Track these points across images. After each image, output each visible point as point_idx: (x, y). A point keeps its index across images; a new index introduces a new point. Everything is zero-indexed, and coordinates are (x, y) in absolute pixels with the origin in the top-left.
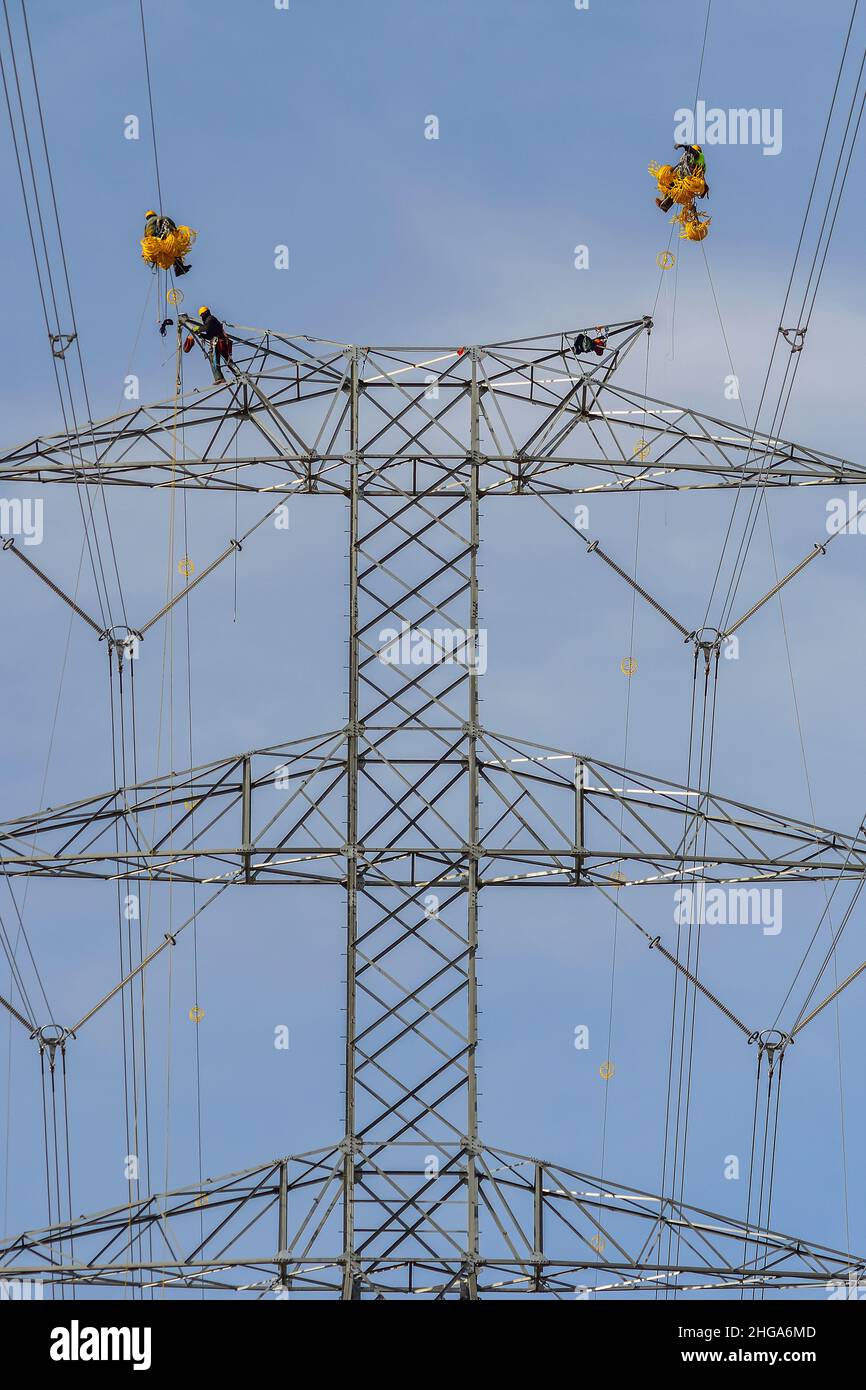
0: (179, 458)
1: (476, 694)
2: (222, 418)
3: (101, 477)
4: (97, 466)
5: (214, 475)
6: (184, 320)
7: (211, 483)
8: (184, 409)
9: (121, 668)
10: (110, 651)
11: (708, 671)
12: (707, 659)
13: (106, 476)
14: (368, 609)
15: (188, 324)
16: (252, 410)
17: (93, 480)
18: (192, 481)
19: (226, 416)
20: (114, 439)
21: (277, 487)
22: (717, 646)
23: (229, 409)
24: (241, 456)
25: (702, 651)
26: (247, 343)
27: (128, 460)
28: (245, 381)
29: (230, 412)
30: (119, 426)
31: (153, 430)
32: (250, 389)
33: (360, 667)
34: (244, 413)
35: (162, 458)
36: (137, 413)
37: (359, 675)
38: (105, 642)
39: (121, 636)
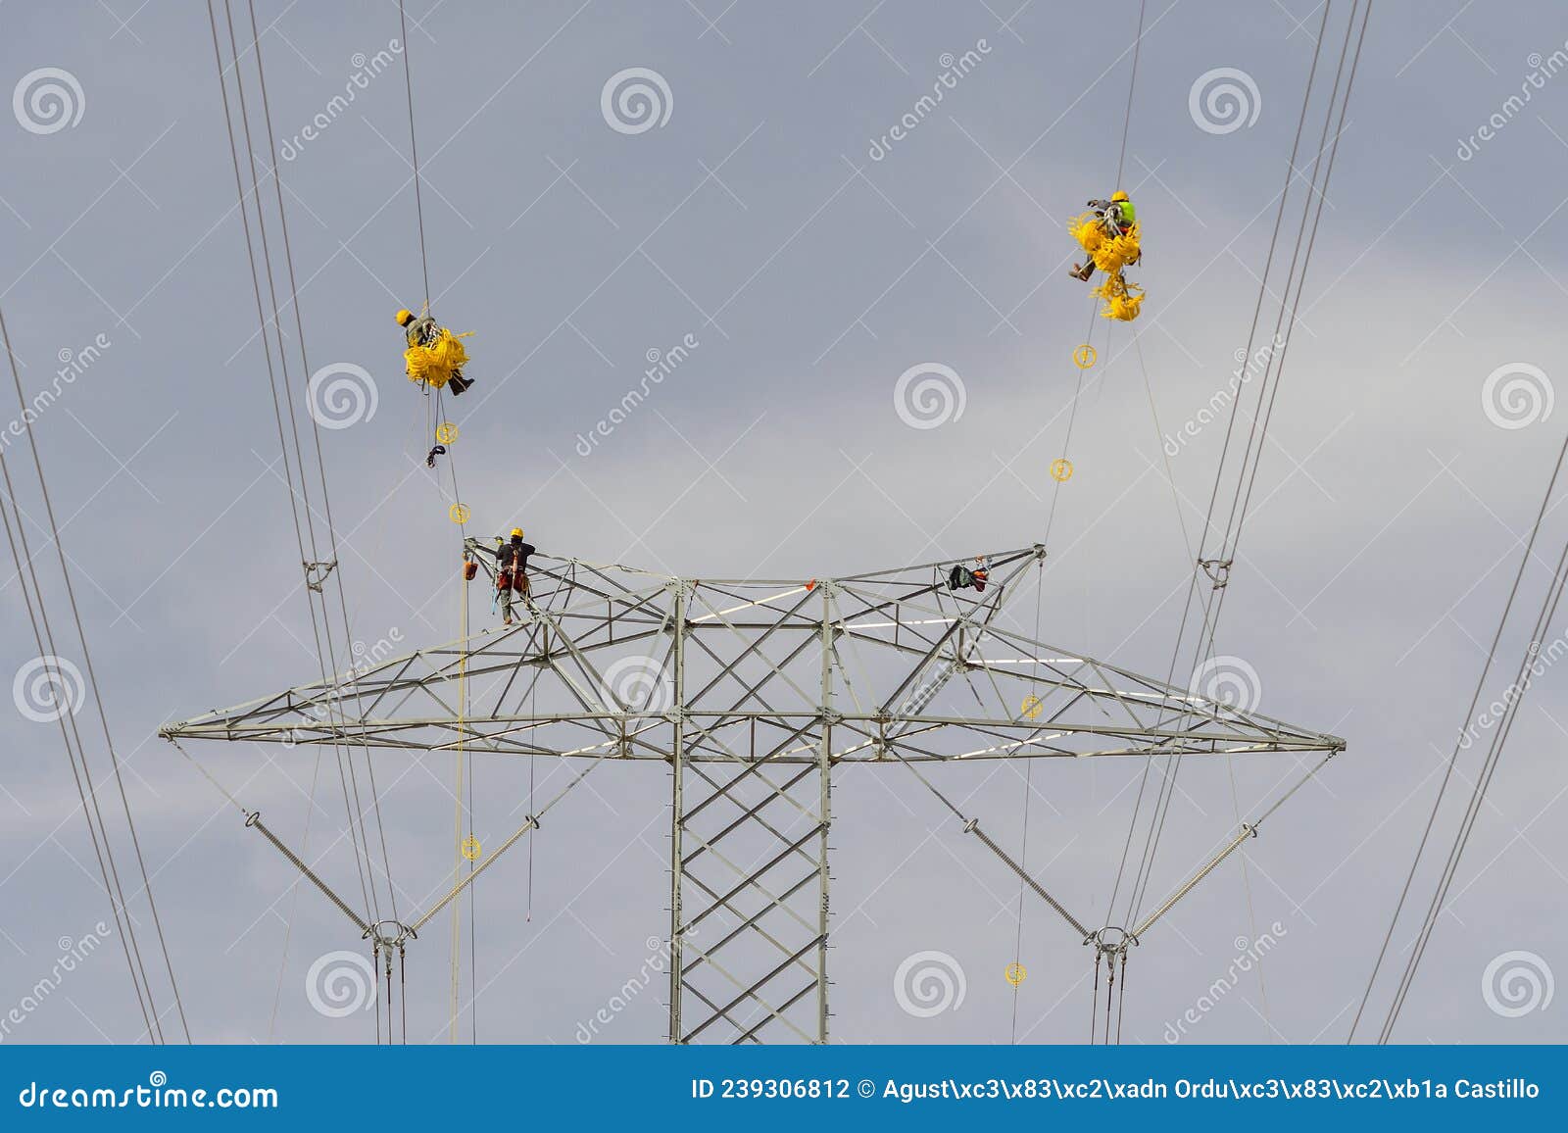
0: (463, 715)
1: (827, 1006)
2: (518, 665)
3: (365, 737)
4: (363, 723)
5: (507, 736)
6: (471, 545)
7: (502, 746)
8: (471, 655)
9: (389, 973)
10: (376, 951)
11: (1112, 979)
12: (1111, 965)
13: (373, 735)
15: (478, 551)
16: (552, 655)
17: (358, 741)
18: (478, 743)
19: (523, 663)
20: (383, 691)
21: (583, 750)
22: (1123, 950)
23: (525, 654)
24: (538, 713)
25: (1104, 956)
26: (547, 573)
27: (398, 718)
28: (545, 621)
29: (527, 658)
30: (390, 675)
31: (432, 680)
32: (551, 631)
33: (683, 972)
34: (544, 659)
35: (444, 716)
36: (413, 659)
37: (683, 983)
38: (371, 940)
39: (389, 932)
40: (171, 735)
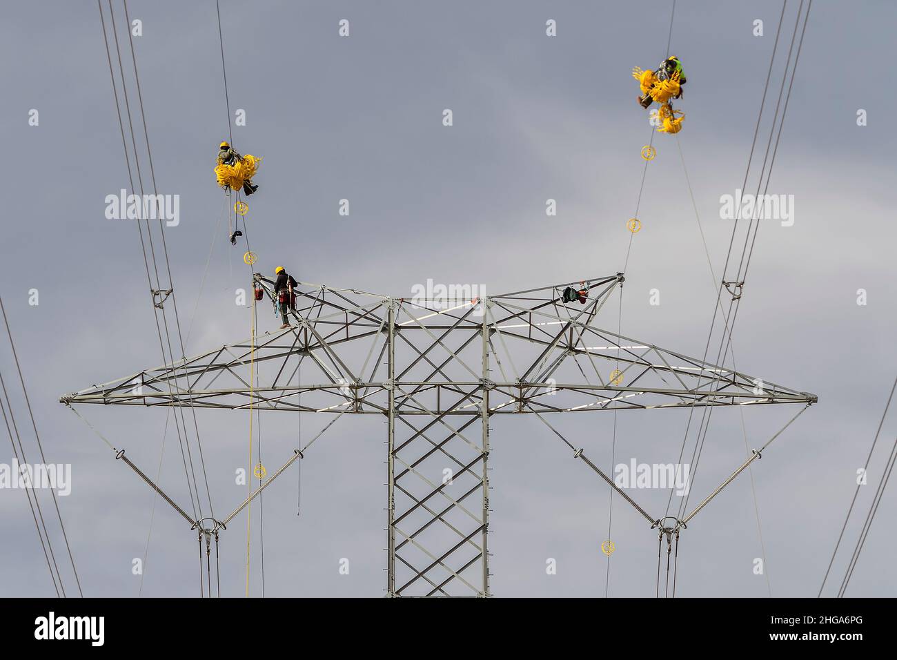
0: (254, 386)
1: (488, 569)
2: (288, 354)
3: (191, 401)
4: (190, 392)
5: (282, 399)
6: (257, 278)
7: (279, 406)
8: (258, 348)
9: (208, 551)
10: (200, 538)
11: (670, 550)
12: (669, 541)
13: (197, 400)
15: (262, 282)
16: (311, 348)
17: (187, 403)
18: (264, 404)
19: (291, 353)
20: (203, 371)
21: (330, 408)
22: (677, 531)
23: (293, 347)
24: (303, 384)
25: (665, 535)
26: (306, 295)
27: (214, 388)
28: (305, 326)
29: (294, 350)
30: (207, 361)
31: (233, 364)
32: (309, 332)
33: (396, 549)
34: (305, 350)
35: (242, 387)
36: (221, 351)
37: (396, 555)
38: (197, 530)
39: (209, 525)
40: (67, 401)
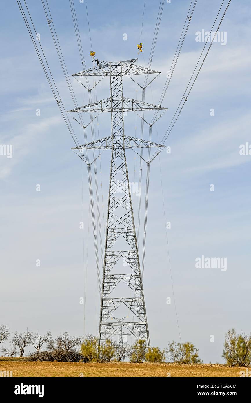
1: (123, 94)
7: (97, 75)
9: (90, 93)
11: (144, 91)
14: (112, 86)
17: (87, 75)
21: (103, 75)
22: (145, 89)
25: (143, 89)
27: (90, 73)
30: (89, 70)
31: (92, 70)
34: (100, 69)
35: (93, 73)
37: (112, 92)
38: (88, 90)
39: (90, 90)
40: (72, 75)
